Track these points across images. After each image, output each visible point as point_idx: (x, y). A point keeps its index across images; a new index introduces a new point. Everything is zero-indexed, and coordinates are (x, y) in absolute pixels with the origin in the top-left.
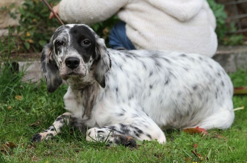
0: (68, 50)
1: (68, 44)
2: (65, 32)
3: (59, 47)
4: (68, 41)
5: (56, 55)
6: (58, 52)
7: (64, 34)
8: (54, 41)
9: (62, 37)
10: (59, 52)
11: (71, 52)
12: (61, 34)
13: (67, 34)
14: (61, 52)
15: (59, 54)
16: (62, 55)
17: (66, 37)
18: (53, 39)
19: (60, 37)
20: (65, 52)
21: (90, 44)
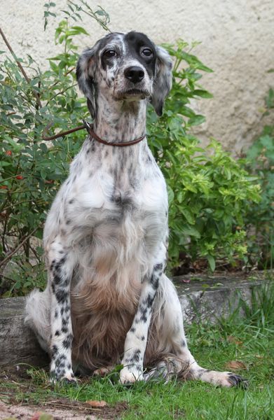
0: (124, 60)
1: (122, 54)
2: (119, 39)
3: (108, 60)
4: (122, 51)
5: (103, 71)
6: (106, 67)
7: (117, 41)
8: (101, 52)
9: (114, 46)
10: (108, 66)
12: (112, 41)
13: (120, 43)
14: (111, 65)
15: (110, 68)
16: (114, 68)
17: (119, 46)
18: (100, 48)
19: (111, 45)
20: (120, 64)
21: (152, 55)
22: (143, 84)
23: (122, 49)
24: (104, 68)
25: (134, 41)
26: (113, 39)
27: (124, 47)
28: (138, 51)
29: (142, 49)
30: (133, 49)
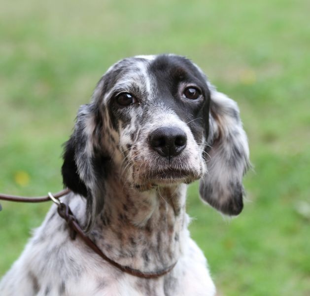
0: (149, 112)
1: (146, 98)
2: (138, 70)
3: (122, 110)
4: (146, 94)
5: (113, 133)
6: (118, 123)
8: (107, 96)
9: (130, 85)
10: (120, 123)
11: (160, 115)
13: (142, 77)
14: (127, 121)
15: (124, 127)
16: (132, 127)
17: (139, 85)
18: (105, 90)
19: (124, 83)
20: (143, 119)
21: (201, 98)
22: (186, 158)
23: (145, 89)
24: (115, 127)
25: (168, 72)
26: (127, 71)
27: (148, 85)
28: (174, 92)
29: (182, 86)
30: (167, 89)
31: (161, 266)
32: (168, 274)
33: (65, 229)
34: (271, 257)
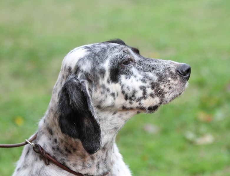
31: (106, 170)
32: (110, 173)
33: (41, 160)
34: (170, 166)
